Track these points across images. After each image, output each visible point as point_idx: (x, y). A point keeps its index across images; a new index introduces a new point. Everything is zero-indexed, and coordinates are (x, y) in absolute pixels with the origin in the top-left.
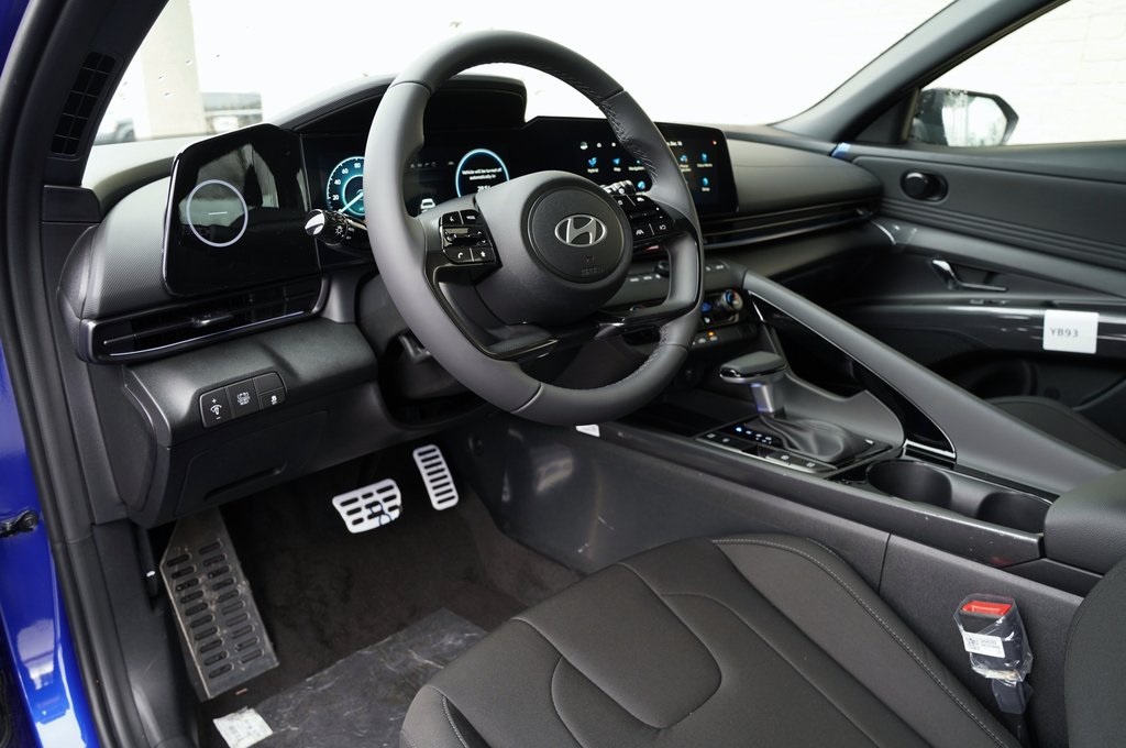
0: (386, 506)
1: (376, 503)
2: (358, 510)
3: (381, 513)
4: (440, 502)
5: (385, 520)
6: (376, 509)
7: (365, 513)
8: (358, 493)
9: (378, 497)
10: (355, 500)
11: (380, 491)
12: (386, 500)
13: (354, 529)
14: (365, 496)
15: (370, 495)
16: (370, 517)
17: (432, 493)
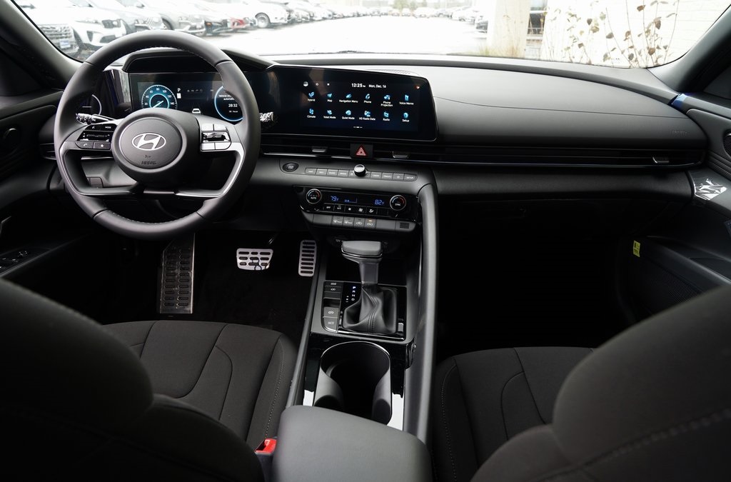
0: (261, 262)
1: (257, 259)
2: (246, 258)
3: (257, 264)
4: (302, 272)
5: (258, 268)
6: (255, 261)
7: (249, 261)
8: (250, 251)
9: (259, 256)
10: (248, 253)
11: (261, 253)
12: (262, 259)
13: (240, 267)
14: (253, 253)
15: (256, 253)
16: (250, 264)
17: (300, 266)
